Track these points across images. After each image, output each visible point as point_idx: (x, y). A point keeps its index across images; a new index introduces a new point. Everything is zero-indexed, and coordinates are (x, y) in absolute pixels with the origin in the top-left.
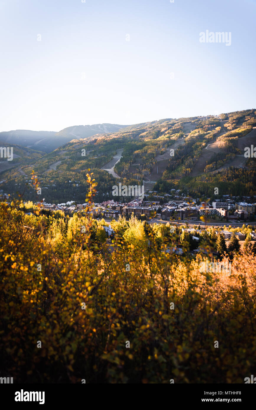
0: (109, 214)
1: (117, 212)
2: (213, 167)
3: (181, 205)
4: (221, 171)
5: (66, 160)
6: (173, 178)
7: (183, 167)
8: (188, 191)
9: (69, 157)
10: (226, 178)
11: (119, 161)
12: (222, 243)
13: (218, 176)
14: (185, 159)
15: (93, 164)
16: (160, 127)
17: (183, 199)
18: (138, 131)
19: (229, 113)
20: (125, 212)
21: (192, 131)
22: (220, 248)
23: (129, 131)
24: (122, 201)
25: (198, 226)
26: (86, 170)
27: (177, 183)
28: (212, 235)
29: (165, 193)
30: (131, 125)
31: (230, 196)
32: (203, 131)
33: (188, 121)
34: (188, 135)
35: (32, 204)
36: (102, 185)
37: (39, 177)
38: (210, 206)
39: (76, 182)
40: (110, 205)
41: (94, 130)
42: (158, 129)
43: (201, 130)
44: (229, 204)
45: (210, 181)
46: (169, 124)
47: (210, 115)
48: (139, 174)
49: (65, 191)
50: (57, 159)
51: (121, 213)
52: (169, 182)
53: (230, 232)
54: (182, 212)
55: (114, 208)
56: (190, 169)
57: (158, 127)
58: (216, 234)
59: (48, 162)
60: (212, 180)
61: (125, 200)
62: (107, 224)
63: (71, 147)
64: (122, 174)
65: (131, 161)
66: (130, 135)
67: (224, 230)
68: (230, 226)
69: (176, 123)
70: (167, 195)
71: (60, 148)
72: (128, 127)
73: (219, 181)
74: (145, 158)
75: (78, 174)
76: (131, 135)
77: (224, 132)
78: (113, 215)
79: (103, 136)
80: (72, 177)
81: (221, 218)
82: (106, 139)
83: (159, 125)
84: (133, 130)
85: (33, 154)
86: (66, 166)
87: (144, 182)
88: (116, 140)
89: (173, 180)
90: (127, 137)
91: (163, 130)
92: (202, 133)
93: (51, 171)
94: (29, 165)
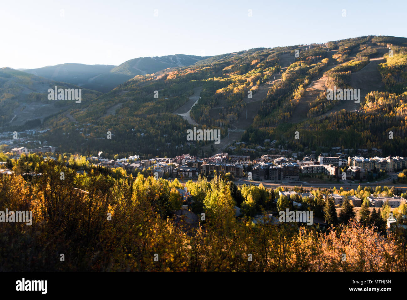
0: (184, 173)
1: (195, 169)
2: (319, 111)
3: (278, 160)
4: (329, 116)
5: (128, 102)
6: (267, 125)
7: (281, 111)
8: (287, 142)
9: (131, 98)
10: (336, 126)
11: (196, 102)
12: (331, 211)
13: (326, 123)
14: (282, 101)
15: (163, 106)
16: (250, 59)
17: (281, 153)
18: (221, 64)
19: (338, 41)
20: (204, 170)
21: (292, 65)
22: (328, 216)
23: (209, 64)
24: (201, 155)
25: (300, 188)
26: (154, 114)
27: (273, 131)
28: (318, 200)
29: (257, 144)
30: (213, 56)
31: (341, 148)
32: (306, 64)
33: (286, 52)
34: (286, 69)
35: (85, 159)
36: (175, 134)
37: (93, 124)
38: (315, 161)
39: (141, 130)
40: (186, 161)
41: (164, 63)
42: (247, 62)
43: (302, 62)
44: (340, 159)
45: (315, 129)
46: (261, 55)
47: (314, 43)
48: (223, 120)
49: (126, 142)
50: (116, 101)
51: (199, 172)
52: (262, 130)
53: (341, 196)
54: (279, 169)
55: (190, 165)
56: (289, 113)
57: (247, 58)
58: (323, 199)
59: (105, 105)
60: (318, 127)
61: (205, 154)
62: (181, 186)
63: (134, 85)
64: (201, 120)
65: (213, 103)
66: (210, 69)
67: (334, 193)
68: (341, 188)
69: (270, 54)
70: (259, 147)
71: (121, 87)
72: (208, 59)
73: (327, 128)
74: (231, 100)
75: (144, 121)
76: (213, 69)
77: (333, 65)
78: (188, 173)
79: (176, 70)
80: (135, 124)
81: (330, 177)
82: (179, 75)
83: (249, 56)
84: (214, 63)
85: (86, 94)
86: (128, 109)
87: (229, 130)
88: (193, 75)
89: (267, 128)
90: (207, 72)
91: (253, 62)
92: (305, 67)
93: (109, 116)
94: (81, 109)
